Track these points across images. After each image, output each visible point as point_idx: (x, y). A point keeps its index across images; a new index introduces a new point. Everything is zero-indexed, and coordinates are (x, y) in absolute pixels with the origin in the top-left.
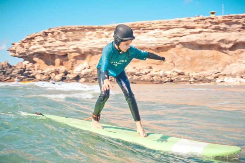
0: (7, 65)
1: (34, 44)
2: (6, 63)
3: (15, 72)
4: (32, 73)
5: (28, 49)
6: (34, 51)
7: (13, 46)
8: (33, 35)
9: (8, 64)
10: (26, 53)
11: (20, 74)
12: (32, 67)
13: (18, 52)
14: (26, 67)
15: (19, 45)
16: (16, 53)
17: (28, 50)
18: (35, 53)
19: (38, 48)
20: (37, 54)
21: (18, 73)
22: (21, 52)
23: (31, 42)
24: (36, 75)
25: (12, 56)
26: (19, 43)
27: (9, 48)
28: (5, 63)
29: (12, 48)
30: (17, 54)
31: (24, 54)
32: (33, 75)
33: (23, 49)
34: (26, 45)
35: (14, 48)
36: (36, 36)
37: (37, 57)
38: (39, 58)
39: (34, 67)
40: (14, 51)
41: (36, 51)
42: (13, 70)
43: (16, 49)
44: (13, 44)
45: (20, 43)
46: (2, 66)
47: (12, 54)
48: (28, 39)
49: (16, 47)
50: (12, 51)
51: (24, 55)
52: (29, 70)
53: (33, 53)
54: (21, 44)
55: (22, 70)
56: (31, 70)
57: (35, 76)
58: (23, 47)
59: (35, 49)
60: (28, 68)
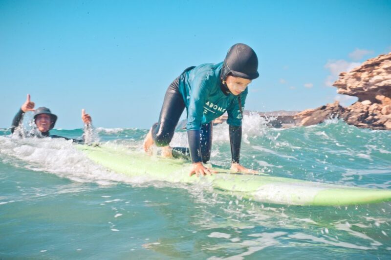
0: (337, 108)
1: (379, 73)
2: (337, 105)
3: (353, 119)
4: (379, 119)
5: (368, 81)
6: (377, 84)
7: (342, 78)
8: (376, 59)
9: (339, 106)
10: (364, 89)
11: (361, 122)
12: (377, 109)
13: (350, 88)
14: (369, 109)
15: (352, 76)
16: (346, 89)
17: (368, 83)
18: (379, 87)
19: (385, 80)
20: (382, 89)
21: (357, 119)
22: (354, 87)
23: (374, 71)
24: (385, 122)
25: (340, 93)
26: (351, 72)
27: (336, 82)
28: (335, 104)
29: (340, 81)
30: (349, 90)
31: (361, 89)
32: (381, 123)
33: (358, 82)
34: (364, 76)
35: (343, 82)
36: (382, 60)
37: (382, 93)
38: (384, 95)
39: (381, 110)
40: (344, 87)
41: (381, 84)
42: (350, 115)
43: (346, 82)
44: (342, 75)
45: (353, 73)
46: (332, 110)
47: (341, 90)
48: (367, 66)
49: (347, 79)
50: (341, 86)
51: (360, 92)
52: (373, 115)
53: (376, 87)
54: (355, 74)
55: (362, 115)
56: (376, 115)
57: (384, 124)
58: (359, 79)
59: (380, 81)
60: (372, 111)
